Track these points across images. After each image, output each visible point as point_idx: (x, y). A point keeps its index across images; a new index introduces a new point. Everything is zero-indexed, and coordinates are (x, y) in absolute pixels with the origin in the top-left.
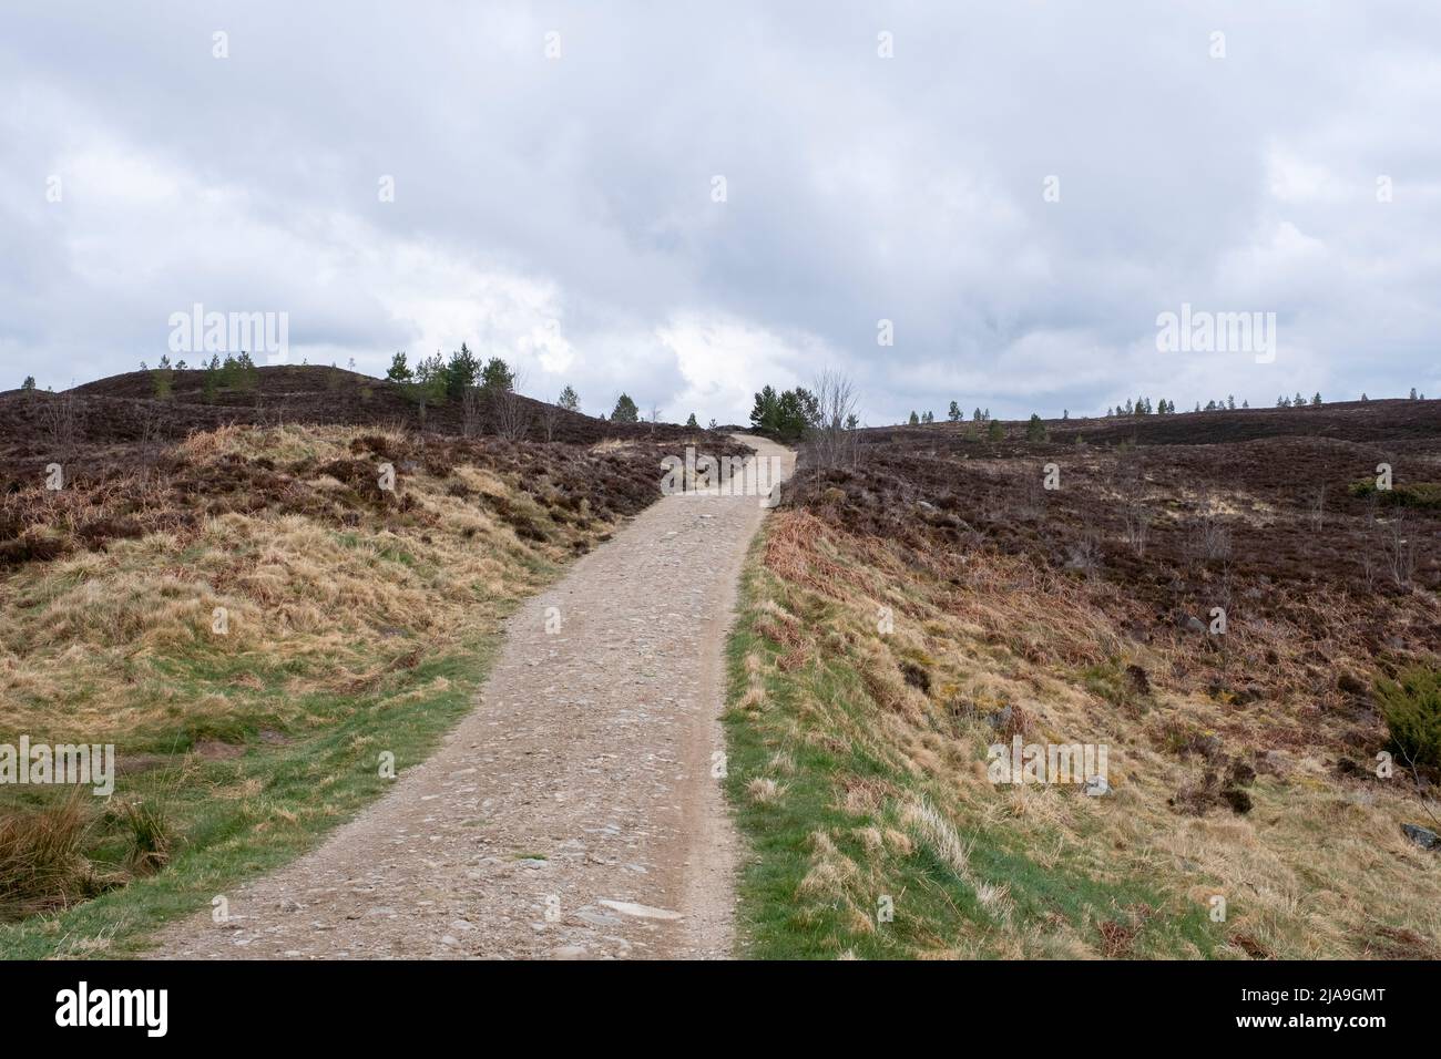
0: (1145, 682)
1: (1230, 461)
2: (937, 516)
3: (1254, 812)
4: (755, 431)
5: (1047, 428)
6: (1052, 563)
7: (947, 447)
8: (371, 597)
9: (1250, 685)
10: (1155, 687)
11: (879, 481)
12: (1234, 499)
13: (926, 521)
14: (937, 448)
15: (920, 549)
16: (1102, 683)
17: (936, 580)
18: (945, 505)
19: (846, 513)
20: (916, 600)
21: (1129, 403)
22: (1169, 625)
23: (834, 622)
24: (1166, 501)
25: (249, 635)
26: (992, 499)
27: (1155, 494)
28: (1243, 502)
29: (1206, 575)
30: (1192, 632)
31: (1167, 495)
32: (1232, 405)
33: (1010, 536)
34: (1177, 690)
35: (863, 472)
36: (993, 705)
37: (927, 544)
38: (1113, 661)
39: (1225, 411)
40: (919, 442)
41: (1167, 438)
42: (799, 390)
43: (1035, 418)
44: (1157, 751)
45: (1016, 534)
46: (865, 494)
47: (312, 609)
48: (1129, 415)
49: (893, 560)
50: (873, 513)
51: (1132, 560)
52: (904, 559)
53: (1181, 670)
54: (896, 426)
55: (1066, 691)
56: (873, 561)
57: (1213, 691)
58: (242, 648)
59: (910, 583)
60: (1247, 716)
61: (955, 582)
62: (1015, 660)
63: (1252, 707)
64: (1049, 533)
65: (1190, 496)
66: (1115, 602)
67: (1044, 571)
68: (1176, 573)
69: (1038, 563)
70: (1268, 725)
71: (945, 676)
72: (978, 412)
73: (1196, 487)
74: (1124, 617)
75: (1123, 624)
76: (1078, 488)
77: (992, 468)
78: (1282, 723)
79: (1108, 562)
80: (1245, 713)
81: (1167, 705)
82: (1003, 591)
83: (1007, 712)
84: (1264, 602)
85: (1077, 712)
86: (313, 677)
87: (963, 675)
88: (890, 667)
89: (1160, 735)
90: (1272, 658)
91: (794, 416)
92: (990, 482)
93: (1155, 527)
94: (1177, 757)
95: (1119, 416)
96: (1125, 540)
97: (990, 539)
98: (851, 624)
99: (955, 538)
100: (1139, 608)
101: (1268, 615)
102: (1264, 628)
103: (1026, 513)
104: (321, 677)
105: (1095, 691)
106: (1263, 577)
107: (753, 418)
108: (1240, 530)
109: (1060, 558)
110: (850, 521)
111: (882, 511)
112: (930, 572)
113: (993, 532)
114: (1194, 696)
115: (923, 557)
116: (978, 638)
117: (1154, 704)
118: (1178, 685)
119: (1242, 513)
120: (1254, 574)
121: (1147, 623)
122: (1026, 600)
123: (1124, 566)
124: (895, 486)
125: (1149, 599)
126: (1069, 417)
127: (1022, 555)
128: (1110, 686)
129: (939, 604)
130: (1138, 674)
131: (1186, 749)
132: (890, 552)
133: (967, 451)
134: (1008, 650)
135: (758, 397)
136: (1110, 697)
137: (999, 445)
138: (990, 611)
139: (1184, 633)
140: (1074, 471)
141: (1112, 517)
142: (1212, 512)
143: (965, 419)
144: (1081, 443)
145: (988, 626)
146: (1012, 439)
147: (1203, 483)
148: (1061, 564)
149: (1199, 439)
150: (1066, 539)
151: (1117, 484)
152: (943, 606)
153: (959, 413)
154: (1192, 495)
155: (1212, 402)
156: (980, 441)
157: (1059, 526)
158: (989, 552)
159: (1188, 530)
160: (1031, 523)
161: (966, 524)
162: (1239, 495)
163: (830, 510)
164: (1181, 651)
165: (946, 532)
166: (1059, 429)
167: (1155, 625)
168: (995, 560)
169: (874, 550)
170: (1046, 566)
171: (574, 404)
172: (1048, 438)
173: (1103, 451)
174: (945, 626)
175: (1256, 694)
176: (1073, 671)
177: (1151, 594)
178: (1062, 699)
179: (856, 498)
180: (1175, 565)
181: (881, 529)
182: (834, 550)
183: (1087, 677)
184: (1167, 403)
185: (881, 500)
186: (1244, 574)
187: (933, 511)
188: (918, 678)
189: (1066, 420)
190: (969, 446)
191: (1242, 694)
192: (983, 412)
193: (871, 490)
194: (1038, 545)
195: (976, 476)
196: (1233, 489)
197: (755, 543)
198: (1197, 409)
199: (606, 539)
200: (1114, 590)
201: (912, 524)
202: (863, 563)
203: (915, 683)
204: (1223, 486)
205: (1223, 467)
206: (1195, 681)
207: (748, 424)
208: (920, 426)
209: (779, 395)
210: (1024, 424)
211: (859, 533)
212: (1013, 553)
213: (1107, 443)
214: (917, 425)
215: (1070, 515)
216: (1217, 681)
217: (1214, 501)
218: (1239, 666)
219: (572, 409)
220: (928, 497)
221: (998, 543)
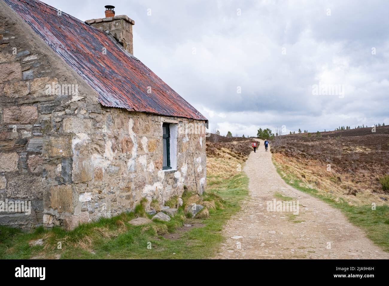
0: (340, 180)
1: (361, 140)
2: (302, 153)
3: (356, 196)
4: (258, 138)
5: (321, 134)
6: (323, 161)
7: (299, 139)
8: (223, 167)
9: (359, 180)
10: (342, 181)
11: (290, 147)
12: (362, 148)
13: (300, 154)
14: (297, 139)
15: (299, 159)
16: (333, 180)
17: (303, 164)
18: (303, 151)
19: (286, 153)
20: (300, 167)
21: (340, 127)
22: (345, 171)
23: (290, 169)
24: (347, 149)
25: (210, 172)
26: (310, 150)
27: (345, 148)
28: (364, 148)
29: (352, 162)
30: (349, 172)
31: (347, 148)
32: (364, 127)
33: (315, 156)
34: (346, 181)
35: (287, 146)
36: (315, 181)
37: (300, 158)
38: (335, 176)
39: (362, 128)
40: (293, 138)
41: (348, 135)
42: (267, 129)
43: (318, 132)
44: (342, 189)
45: (316, 156)
46: (288, 150)
47: (216, 169)
48: (340, 130)
49: (295, 161)
50: (291, 153)
51: (338, 160)
52: (297, 161)
53: (347, 178)
54: (287, 135)
55: (326, 181)
56: (292, 161)
57: (353, 181)
58: (210, 174)
59: (299, 165)
60: (358, 185)
61: (306, 164)
62: (318, 176)
63: (359, 183)
64: (323, 156)
65: (352, 148)
66: (335, 167)
67: (322, 162)
68: (347, 162)
69: (321, 161)
70: (362, 186)
71: (307, 177)
72: (305, 131)
73: (354, 146)
74: (337, 170)
75: (336, 171)
76: (328, 147)
77: (310, 144)
78: (364, 185)
79: (334, 161)
80: (358, 184)
81: (344, 183)
82: (315, 166)
83: (317, 182)
84: (363, 167)
85: (328, 183)
86: (221, 177)
87: (310, 177)
88: (299, 175)
89: (342, 186)
90: (364, 176)
91: (267, 134)
92: (310, 147)
93: (345, 154)
94: (345, 189)
95: (337, 130)
96: (338, 157)
97: (312, 157)
98: (293, 169)
99: (305, 157)
100: (340, 168)
101: (364, 169)
102: (363, 171)
103: (317, 152)
104: (222, 177)
105: (331, 181)
106: (364, 162)
107: (257, 135)
108: (362, 154)
109: (325, 160)
110: (287, 155)
111: (292, 153)
112: (302, 163)
113: (312, 156)
114: (349, 182)
115: (300, 160)
116: (311, 173)
117: (342, 183)
118: (346, 180)
119: (364, 151)
120: (362, 162)
121: (341, 171)
122: (319, 167)
123: (337, 161)
124: (293, 148)
125: (341, 167)
126: (326, 131)
127: (318, 160)
128: (334, 180)
129: (304, 168)
130: (339, 178)
131: (346, 188)
132: (294, 160)
133: (303, 140)
134: (316, 175)
135: (258, 131)
136: (334, 182)
137: (311, 138)
138: (313, 169)
139: (348, 172)
140: (327, 143)
141: (336, 153)
142: (357, 151)
143: (302, 133)
144: (329, 137)
145: (313, 171)
146: (313, 137)
147: (355, 145)
148: (325, 161)
149: (356, 135)
150: (326, 157)
151: (336, 146)
152: (305, 168)
153: (301, 131)
154: (353, 148)
155: (359, 126)
156: (306, 138)
157: (324, 155)
158: (312, 159)
159: (351, 155)
160: (319, 154)
161: (307, 155)
162: (363, 147)
163: (283, 153)
164: (347, 175)
165: (304, 156)
166: (323, 134)
167: (342, 171)
168: (313, 160)
169: (292, 159)
170: (322, 161)
171: (219, 134)
172: (321, 136)
173: (334, 139)
174: (306, 171)
175: (360, 182)
176: (328, 178)
177: (342, 166)
178: (326, 182)
179: (287, 151)
180: (347, 161)
181: (292, 156)
182: (285, 160)
183: (330, 179)
184: (348, 127)
185: (291, 151)
186: (360, 162)
187: (301, 153)
188: (304, 176)
189: (325, 132)
190: (304, 139)
191: (358, 181)
192: (306, 131)
193: (289, 149)
194: (320, 158)
195: (307, 145)
196: (362, 146)
197: (272, 159)
198: (356, 128)
199: (247, 159)
200: (335, 165)
201: (297, 155)
202: (290, 161)
203: (303, 177)
204: (360, 145)
205: (360, 141)
206: (350, 180)
207: (257, 136)
208: (292, 135)
209: (263, 130)
210: (316, 133)
211: (289, 157)
212: (316, 159)
213: (335, 137)
214: (291, 134)
215: (327, 152)
216: (353, 179)
217: (357, 148)
218: (357, 177)
219: (219, 135)
220: (299, 150)
221: (313, 158)
